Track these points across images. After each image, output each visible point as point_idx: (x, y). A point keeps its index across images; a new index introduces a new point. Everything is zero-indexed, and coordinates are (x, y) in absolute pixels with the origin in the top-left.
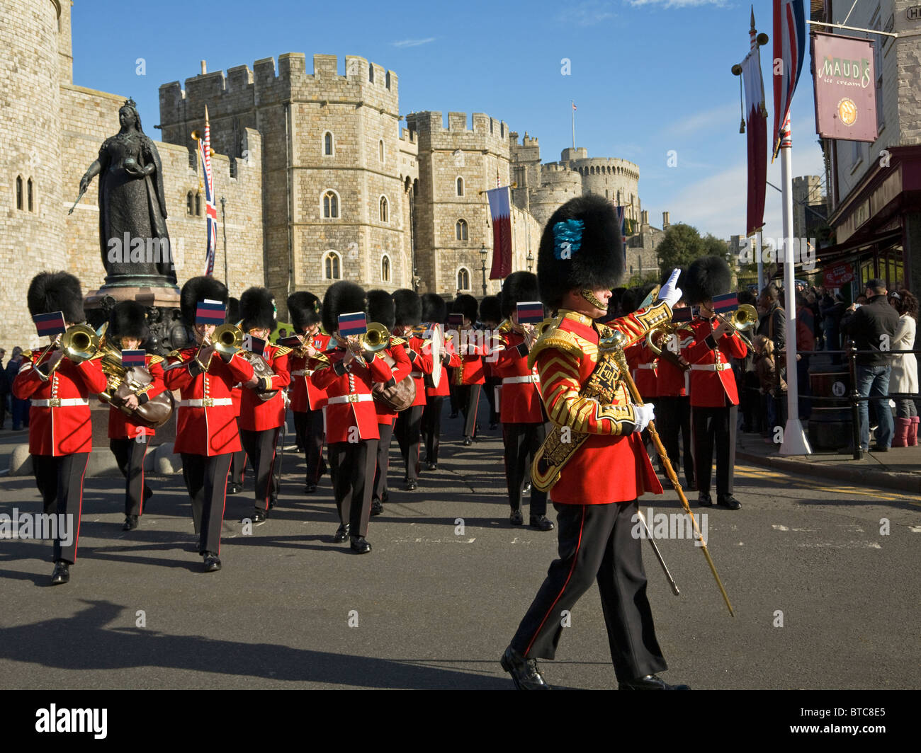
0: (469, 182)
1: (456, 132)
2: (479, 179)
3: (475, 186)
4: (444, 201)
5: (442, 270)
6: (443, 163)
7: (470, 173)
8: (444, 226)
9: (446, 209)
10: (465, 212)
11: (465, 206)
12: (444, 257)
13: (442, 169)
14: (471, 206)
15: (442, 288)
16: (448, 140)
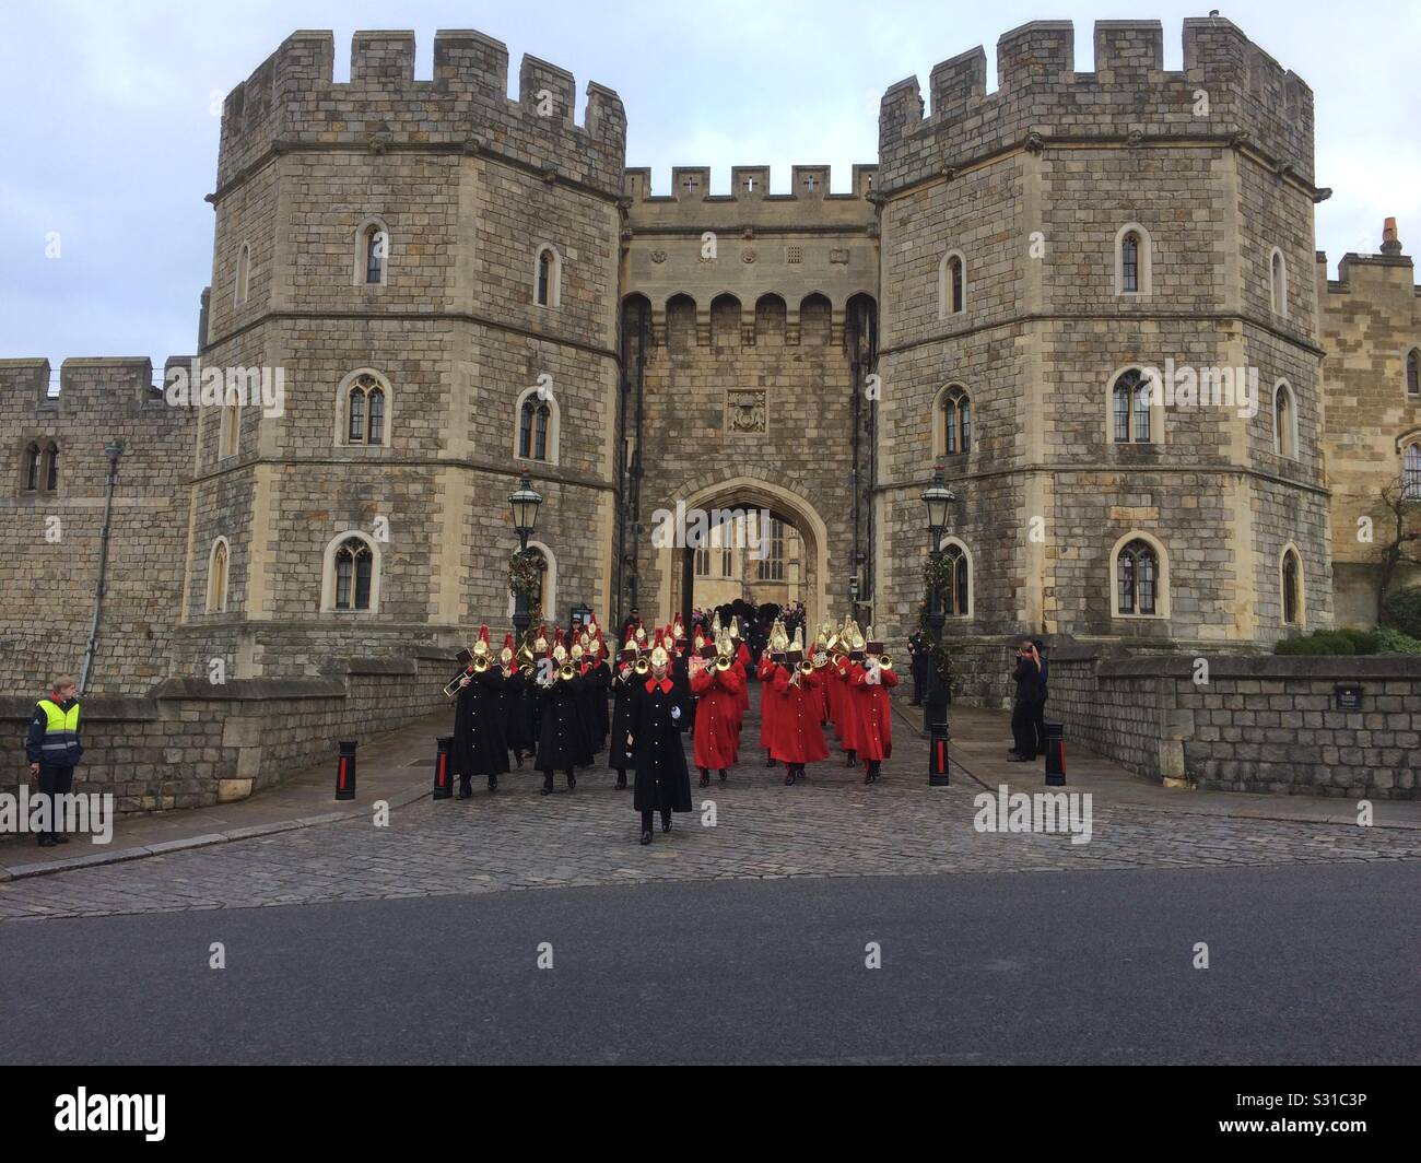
0: (978, 263)
1: (948, 116)
2: (1009, 244)
3: (995, 269)
4: (907, 340)
5: (893, 554)
6: (910, 227)
7: (983, 231)
8: (905, 417)
9: (911, 365)
10: (964, 362)
11: (963, 341)
12: (899, 514)
13: (907, 246)
14: (980, 339)
15: (892, 611)
16: (924, 153)
